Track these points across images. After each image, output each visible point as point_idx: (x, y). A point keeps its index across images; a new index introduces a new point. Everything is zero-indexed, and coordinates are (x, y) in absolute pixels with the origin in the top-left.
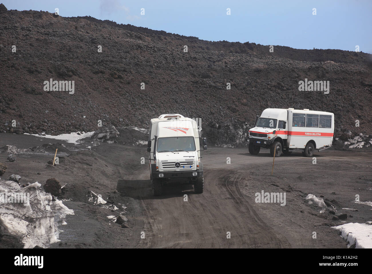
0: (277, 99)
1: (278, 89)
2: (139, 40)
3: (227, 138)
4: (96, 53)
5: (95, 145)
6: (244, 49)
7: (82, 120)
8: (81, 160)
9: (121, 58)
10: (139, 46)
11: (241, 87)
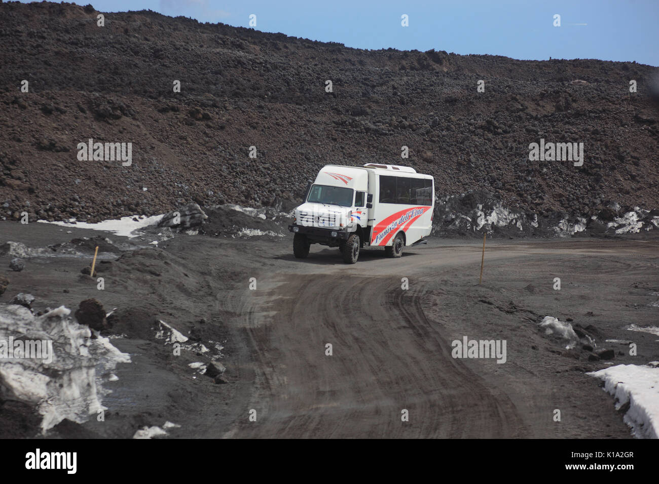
0: (486, 149)
1: (488, 131)
2: (238, 51)
5: (166, 239)
6: (425, 63)
7: (141, 195)
8: (140, 266)
9: (207, 82)
10: (239, 62)
11: (422, 131)
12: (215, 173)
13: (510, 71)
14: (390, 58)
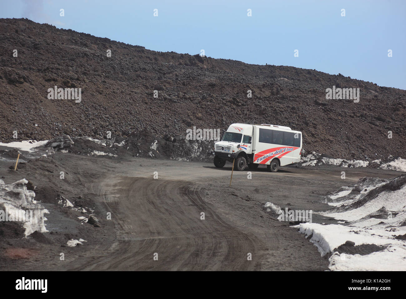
0: (232, 114)
1: (233, 104)
2: (85, 48)
3: (182, 152)
4: (41, 59)
5: (50, 154)
6: (193, 62)
7: (34, 128)
8: (41, 167)
9: (67, 65)
10: (85, 54)
11: (196, 101)
12: (77, 118)
13: (243, 70)
14: (173, 57)
